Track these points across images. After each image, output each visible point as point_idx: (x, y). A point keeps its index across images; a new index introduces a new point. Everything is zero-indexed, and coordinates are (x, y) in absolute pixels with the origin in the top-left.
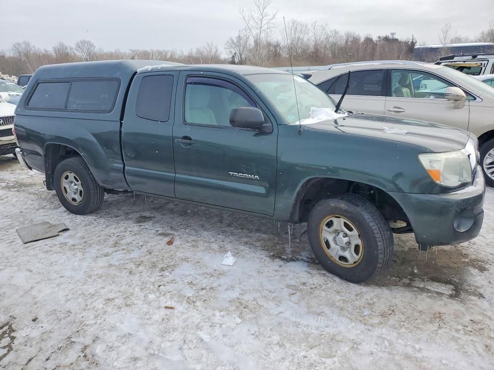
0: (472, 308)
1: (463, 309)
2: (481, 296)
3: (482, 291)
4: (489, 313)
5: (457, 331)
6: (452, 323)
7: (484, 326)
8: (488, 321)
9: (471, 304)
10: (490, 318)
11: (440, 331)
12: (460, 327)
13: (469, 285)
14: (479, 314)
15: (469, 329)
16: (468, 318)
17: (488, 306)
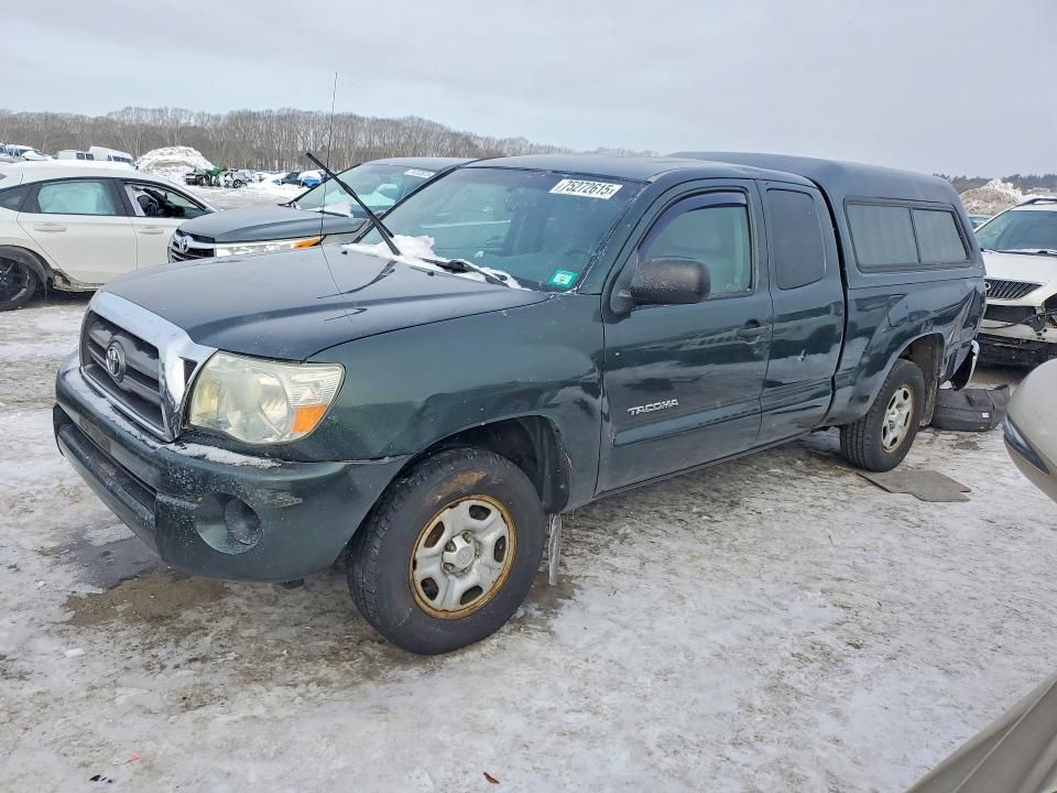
0: (42, 527)
1: (53, 520)
2: (43, 553)
3: (47, 561)
4: (13, 532)
5: (39, 492)
6: (52, 497)
7: (11, 512)
8: (9, 520)
9: (48, 532)
10: (9, 525)
11: (57, 483)
12: (39, 497)
13: (72, 560)
14: (27, 525)
15: (27, 500)
16: (39, 512)
17: (21, 543)
